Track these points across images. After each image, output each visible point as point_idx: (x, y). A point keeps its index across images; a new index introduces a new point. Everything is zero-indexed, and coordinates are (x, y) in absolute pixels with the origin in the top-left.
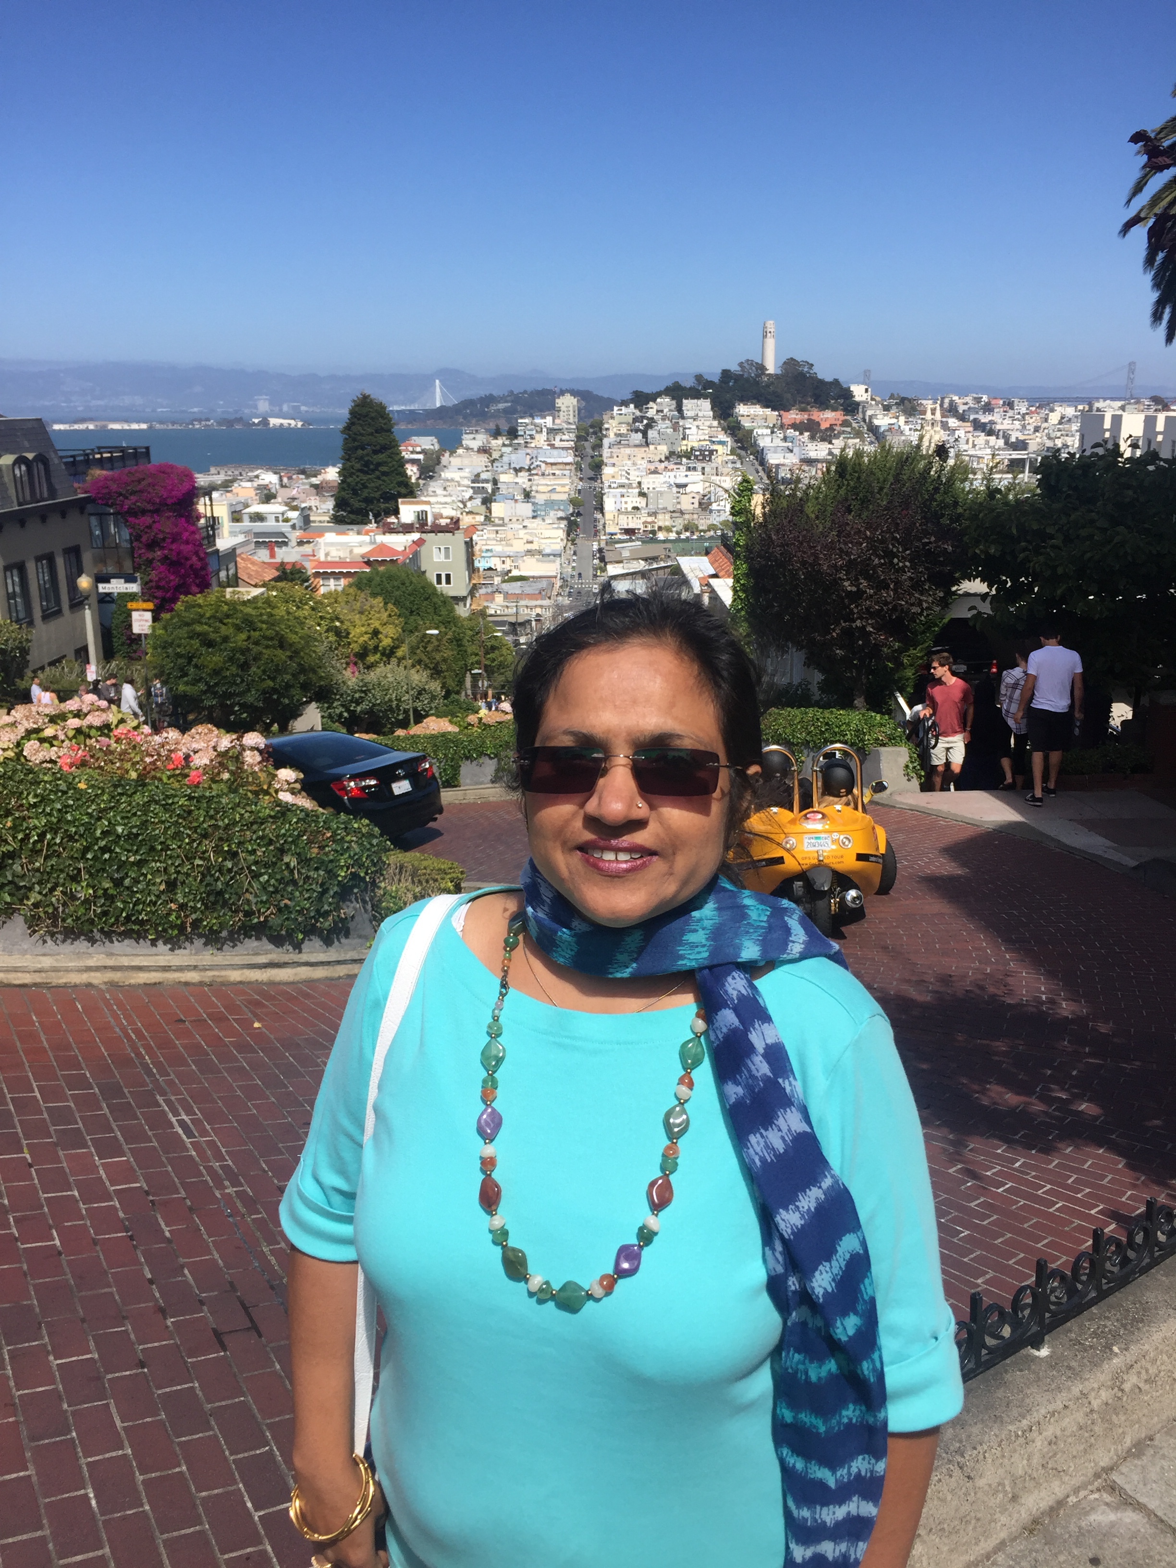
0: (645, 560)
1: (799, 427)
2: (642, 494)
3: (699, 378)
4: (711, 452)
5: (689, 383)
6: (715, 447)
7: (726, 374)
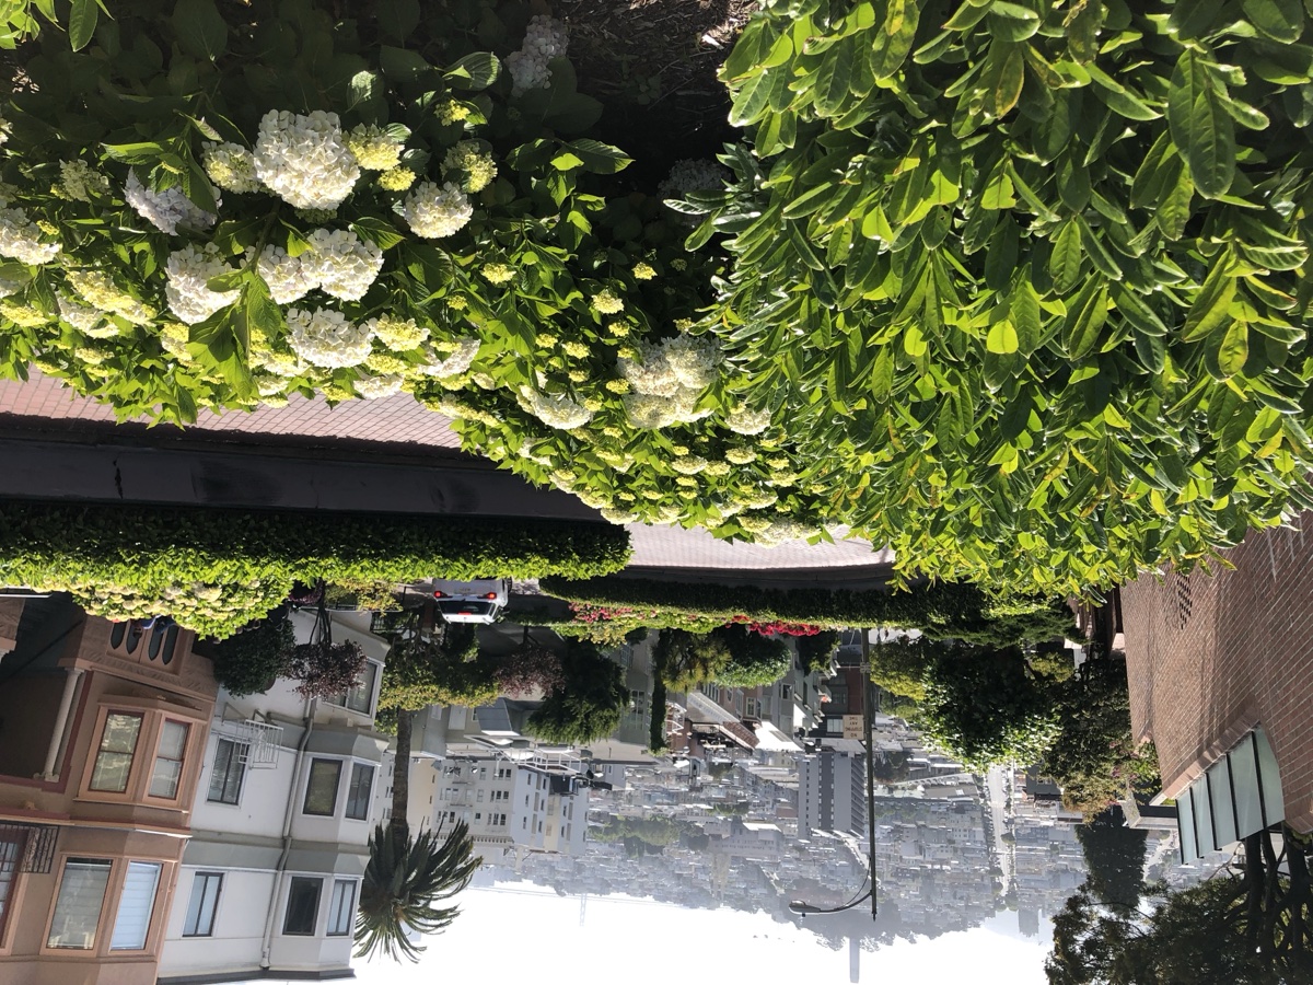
0: (940, 785)
1: (825, 890)
2: (951, 842)
3: (913, 941)
4: (895, 875)
5: (921, 938)
6: (894, 879)
7: (890, 943)
